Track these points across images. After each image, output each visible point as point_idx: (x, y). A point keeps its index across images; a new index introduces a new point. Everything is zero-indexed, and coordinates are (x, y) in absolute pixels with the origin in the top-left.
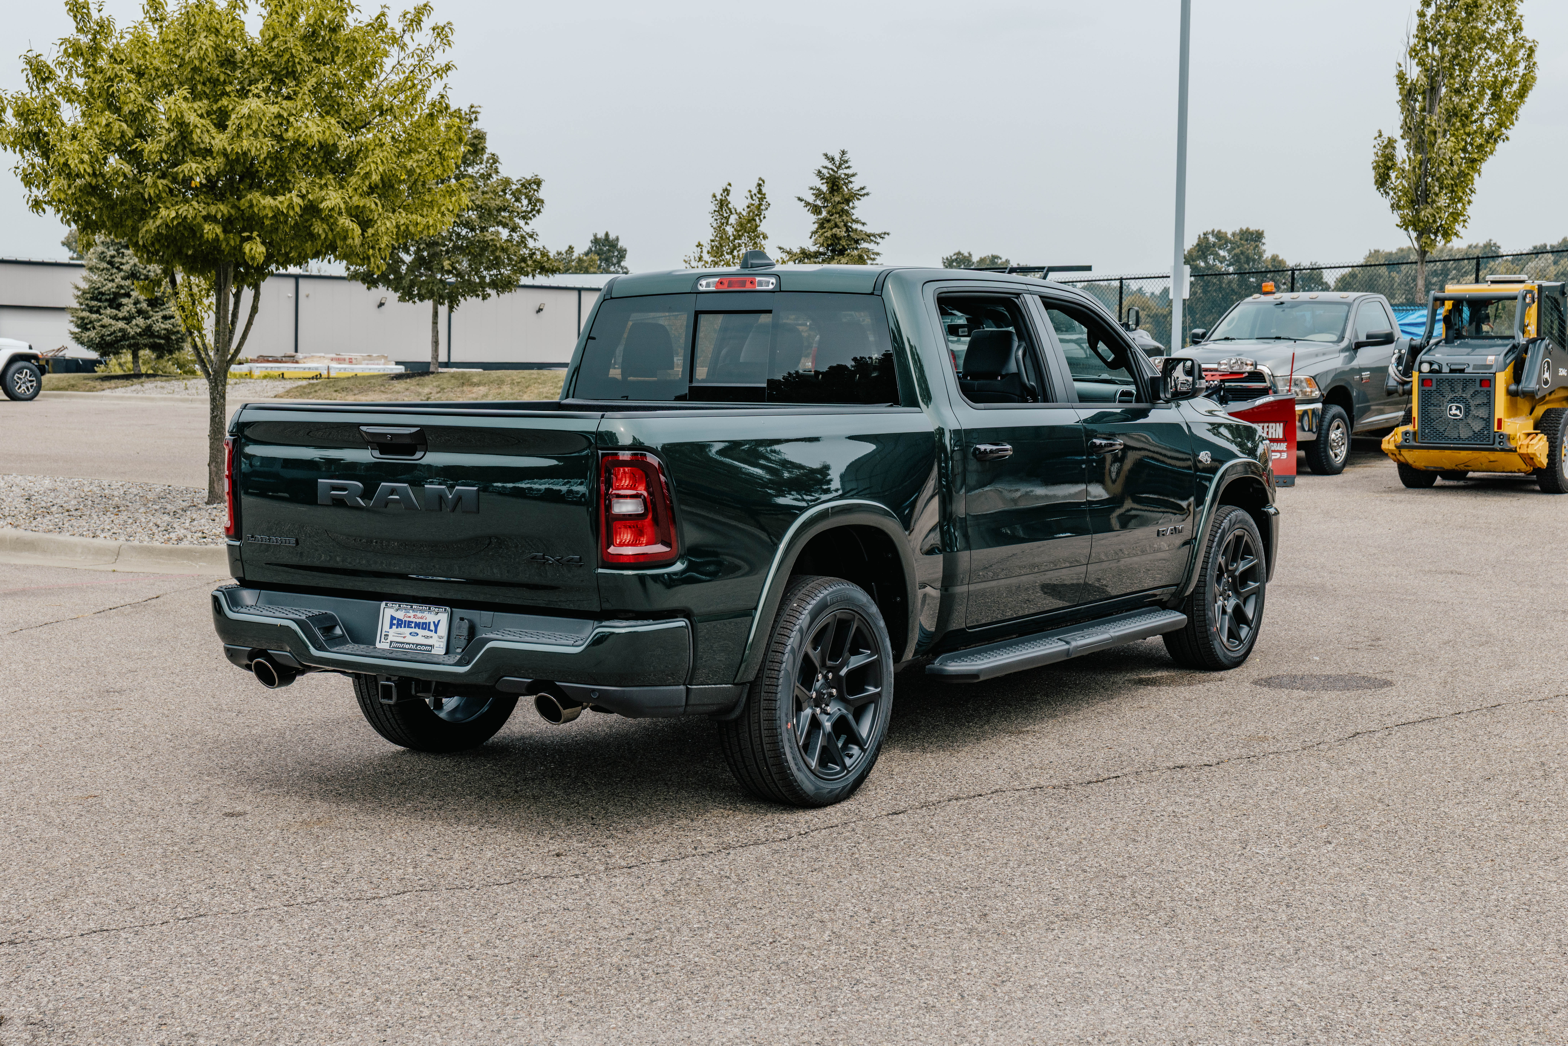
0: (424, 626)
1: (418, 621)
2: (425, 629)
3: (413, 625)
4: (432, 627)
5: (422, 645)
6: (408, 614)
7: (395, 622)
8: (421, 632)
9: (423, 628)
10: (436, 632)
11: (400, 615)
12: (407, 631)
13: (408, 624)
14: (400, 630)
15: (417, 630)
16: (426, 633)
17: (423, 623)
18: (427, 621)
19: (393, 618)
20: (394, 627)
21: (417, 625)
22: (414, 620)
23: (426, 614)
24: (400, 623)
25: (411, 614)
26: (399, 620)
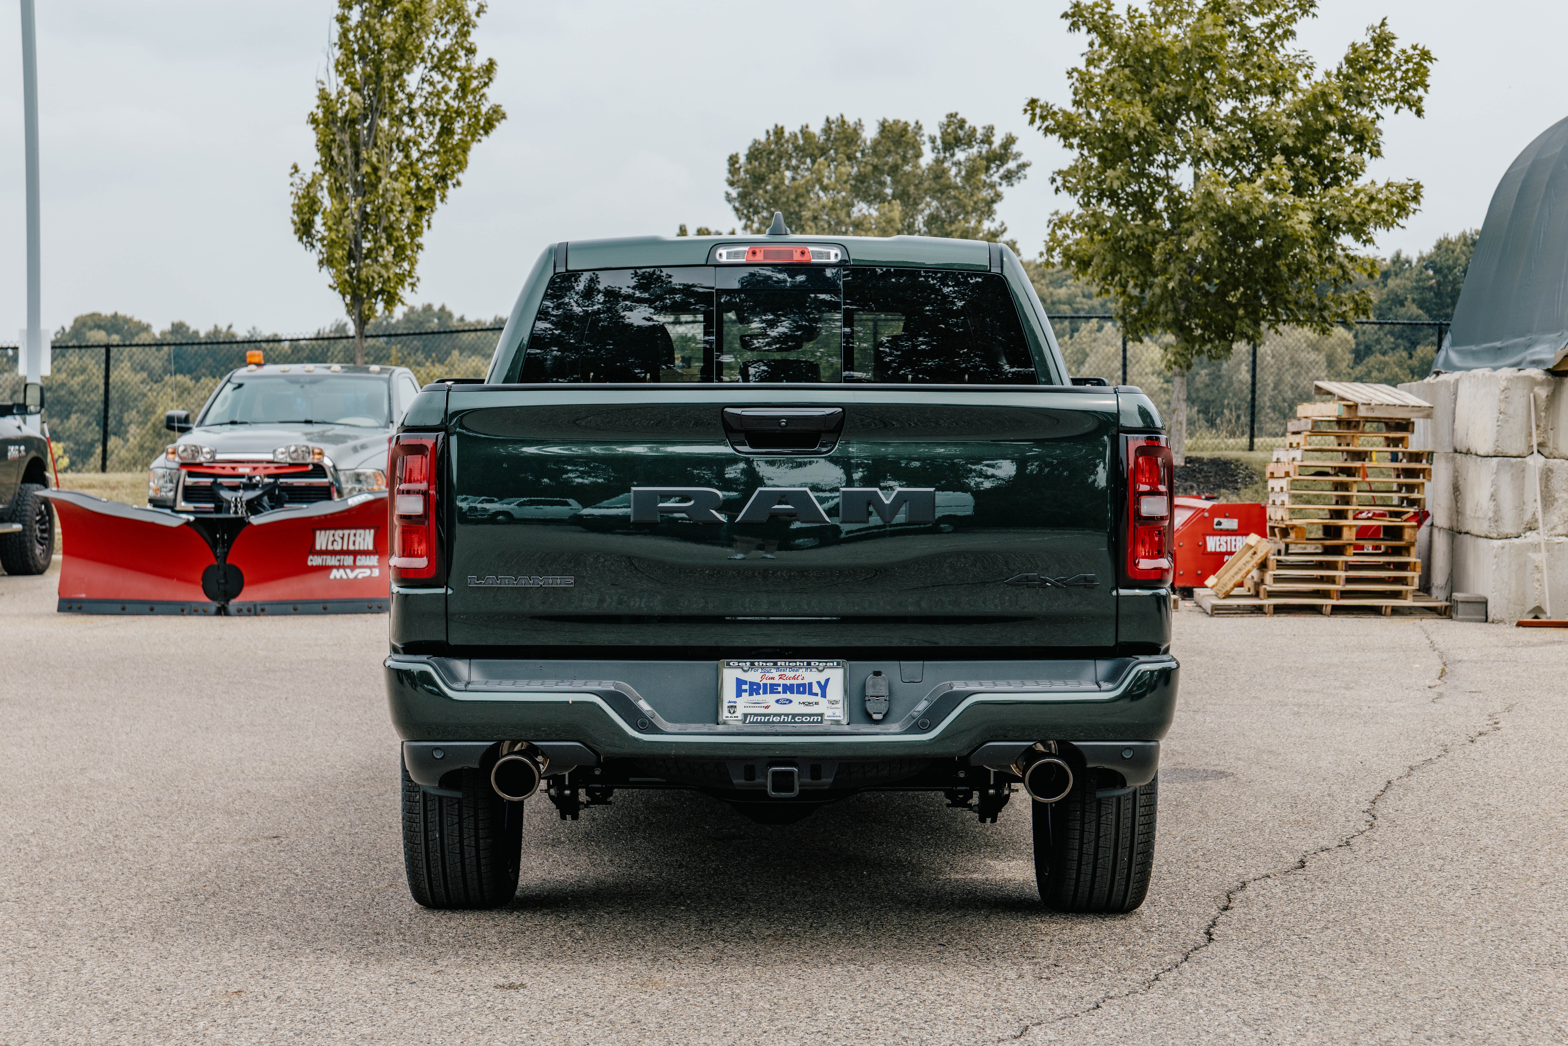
0: (804, 689)
1: (788, 682)
2: (804, 692)
3: (780, 689)
4: (816, 689)
5: (803, 715)
6: (770, 675)
7: (745, 687)
8: (796, 698)
9: (799, 692)
10: (824, 695)
11: (754, 676)
12: (770, 698)
13: (773, 689)
14: (755, 698)
15: (788, 696)
16: (807, 698)
17: (799, 686)
18: (806, 681)
19: (740, 682)
20: (745, 695)
21: (788, 689)
22: (781, 682)
23: (802, 672)
24: (755, 689)
25: (775, 673)
26: (752, 684)
